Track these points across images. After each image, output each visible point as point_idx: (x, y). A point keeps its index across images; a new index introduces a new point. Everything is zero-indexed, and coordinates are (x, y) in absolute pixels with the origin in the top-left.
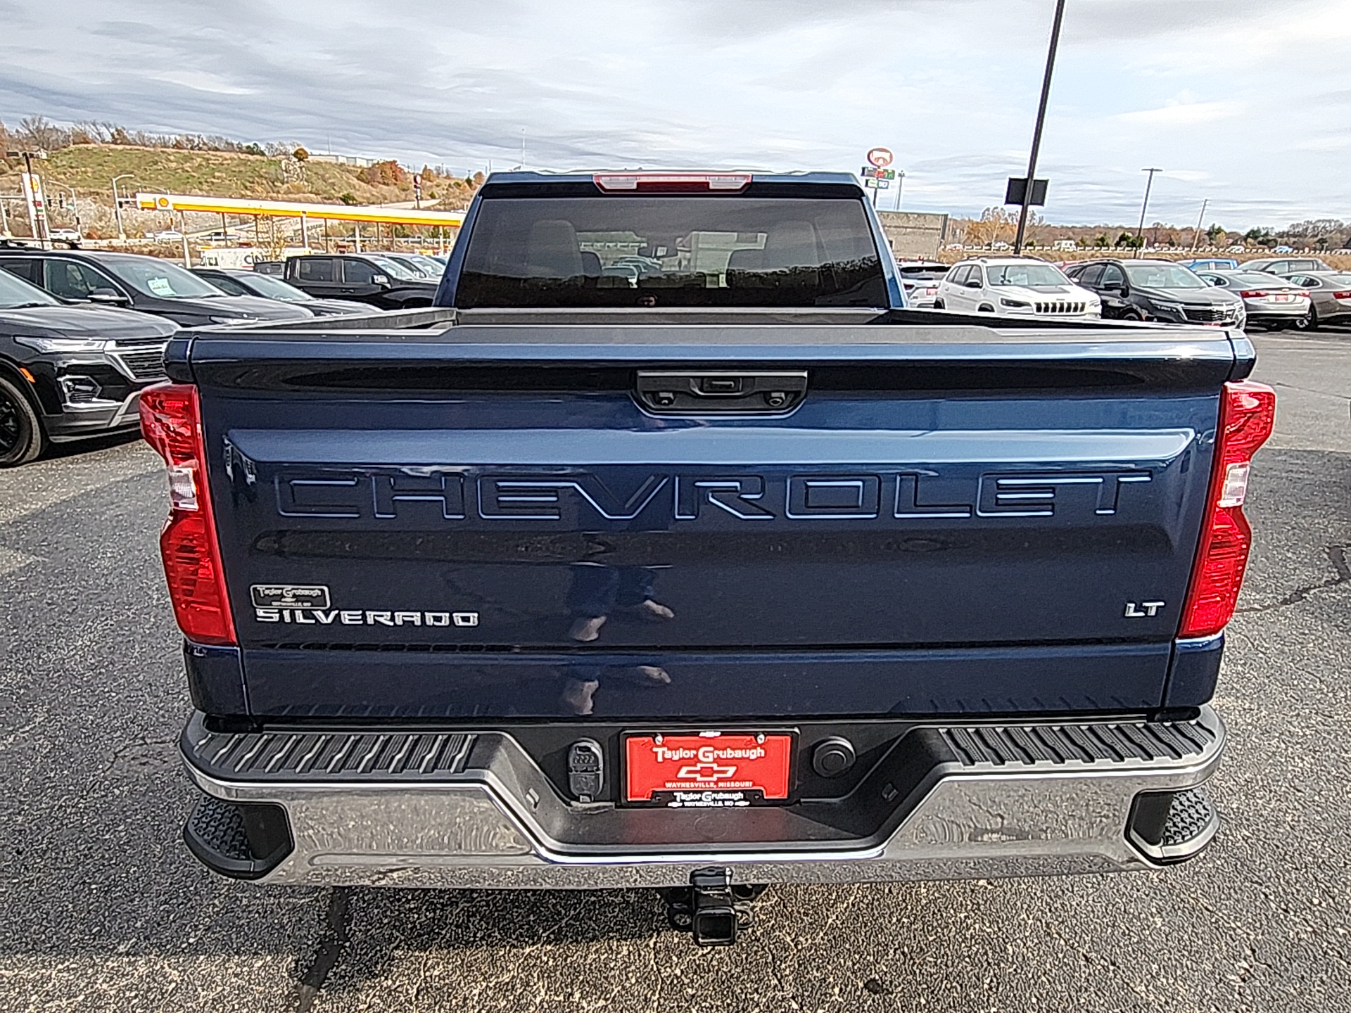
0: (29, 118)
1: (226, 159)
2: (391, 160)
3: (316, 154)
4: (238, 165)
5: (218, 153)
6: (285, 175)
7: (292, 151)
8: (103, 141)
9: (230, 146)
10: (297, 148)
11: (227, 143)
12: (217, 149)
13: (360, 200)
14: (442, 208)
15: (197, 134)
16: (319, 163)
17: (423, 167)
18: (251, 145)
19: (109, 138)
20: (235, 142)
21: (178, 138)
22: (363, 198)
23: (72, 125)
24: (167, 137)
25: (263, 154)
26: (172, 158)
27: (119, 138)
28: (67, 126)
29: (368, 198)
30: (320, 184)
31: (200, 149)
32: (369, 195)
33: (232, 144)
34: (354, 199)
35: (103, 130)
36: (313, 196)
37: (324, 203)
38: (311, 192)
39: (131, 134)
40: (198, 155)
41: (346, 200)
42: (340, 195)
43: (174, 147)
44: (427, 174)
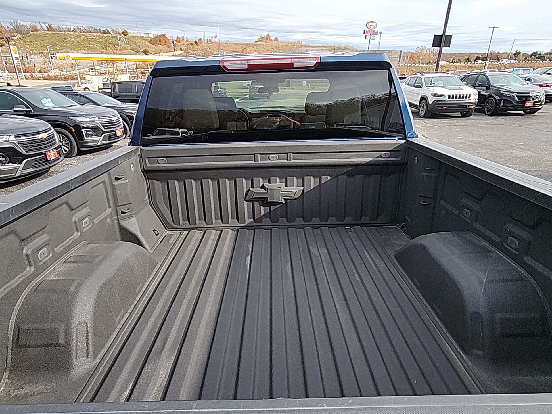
0: (12, 21)
1: (94, 36)
2: (163, 34)
3: (132, 32)
4: (99, 39)
5: (91, 34)
6: (119, 42)
7: (122, 32)
8: (43, 30)
9: (96, 31)
10: (123, 30)
11: (95, 29)
12: (91, 32)
13: (151, 52)
14: (185, 54)
15: (82, 25)
16: (133, 37)
17: (176, 37)
18: (105, 29)
19: (46, 29)
20: (98, 29)
21: (74, 28)
22: (152, 51)
23: (30, 23)
24: (69, 27)
25: (109, 33)
26: (72, 36)
27: (50, 28)
28: (28, 24)
30: (134, 46)
31: (84, 32)
32: (154, 50)
33: (97, 29)
34: (148, 52)
35: (43, 25)
36: (131, 51)
37: (136, 55)
38: (130, 49)
39: (55, 26)
40: (83, 35)
41: (145, 53)
42: (142, 50)
43: (73, 31)
44: (178, 40)
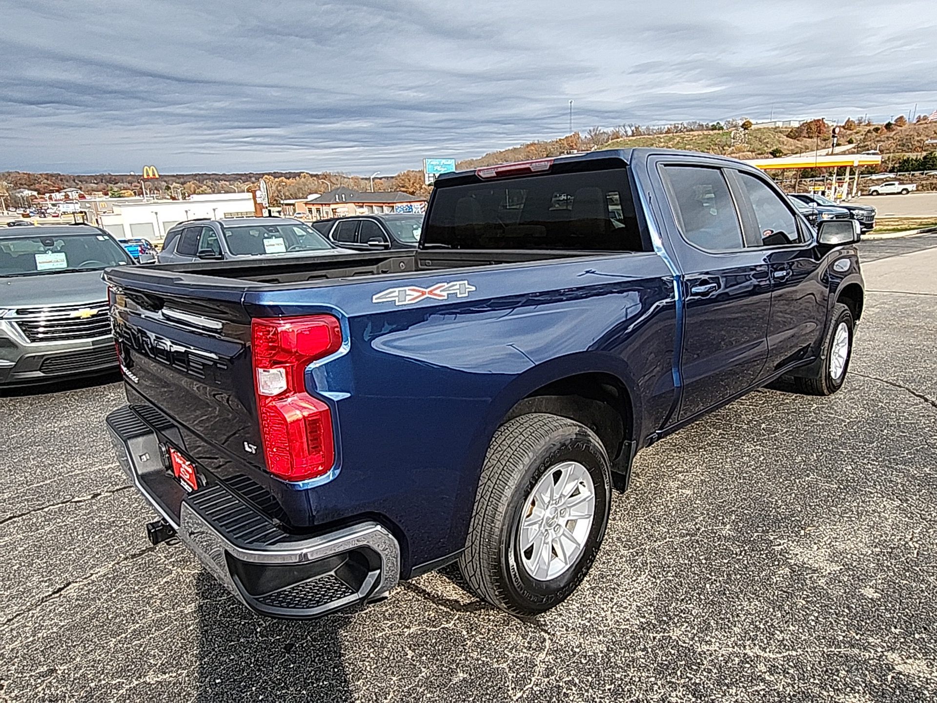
0: (592, 128)
1: (695, 136)
2: (821, 118)
3: (757, 123)
4: (702, 139)
5: (691, 133)
6: (733, 141)
7: (741, 124)
8: (627, 136)
9: (701, 128)
10: (745, 121)
11: (699, 125)
12: (692, 130)
13: (785, 152)
14: (856, 150)
15: (680, 122)
16: (759, 129)
17: (847, 119)
18: (715, 123)
19: (630, 133)
20: (704, 124)
21: (669, 127)
22: (788, 150)
23: (612, 129)
24: (663, 127)
25: (722, 128)
26: (662, 140)
27: (636, 133)
28: (609, 130)
29: (792, 150)
30: (757, 145)
31: (682, 131)
32: (793, 147)
33: (702, 125)
34: (781, 152)
35: (628, 129)
36: (750, 153)
37: (757, 158)
38: (749, 151)
39: (643, 129)
40: (678, 136)
41: (775, 154)
42: (770, 150)
43: (667, 132)
44: (848, 126)
